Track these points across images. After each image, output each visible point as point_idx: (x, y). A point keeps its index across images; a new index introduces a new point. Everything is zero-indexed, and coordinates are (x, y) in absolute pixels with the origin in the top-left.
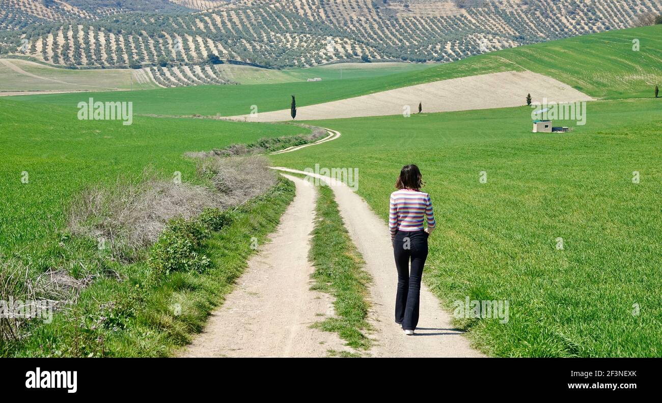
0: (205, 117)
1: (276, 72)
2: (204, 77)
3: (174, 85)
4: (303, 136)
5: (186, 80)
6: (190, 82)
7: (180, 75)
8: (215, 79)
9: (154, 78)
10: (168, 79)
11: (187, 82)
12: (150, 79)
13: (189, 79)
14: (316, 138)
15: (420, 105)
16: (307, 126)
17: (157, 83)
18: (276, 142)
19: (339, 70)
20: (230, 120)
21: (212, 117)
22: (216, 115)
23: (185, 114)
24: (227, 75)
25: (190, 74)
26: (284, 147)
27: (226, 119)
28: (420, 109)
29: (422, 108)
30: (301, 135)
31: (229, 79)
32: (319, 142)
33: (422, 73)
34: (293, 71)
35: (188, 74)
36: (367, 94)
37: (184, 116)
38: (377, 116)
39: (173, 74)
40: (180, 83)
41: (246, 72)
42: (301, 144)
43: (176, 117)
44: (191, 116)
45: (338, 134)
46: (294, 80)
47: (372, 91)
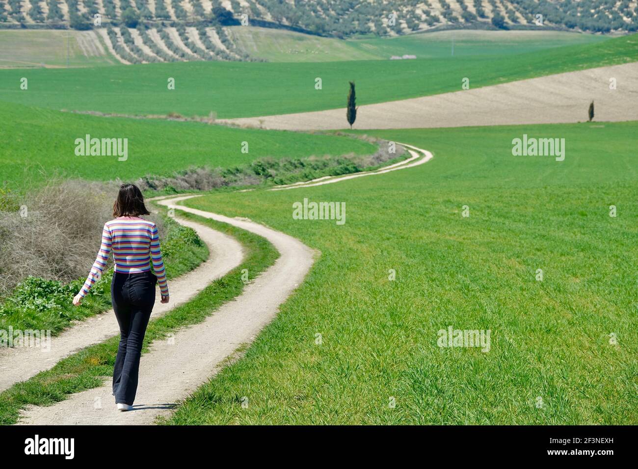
0: (189, 119)
1: (336, 42)
2: (203, 47)
3: (147, 60)
4: (355, 158)
5: (170, 53)
6: (177, 57)
7: (162, 44)
8: (223, 52)
9: (114, 48)
10: (138, 51)
11: (172, 56)
12: (106, 49)
13: (176, 50)
14: (380, 161)
15: (592, 107)
16: (372, 139)
17: (118, 57)
18: (296, 167)
19: (450, 42)
20: (233, 124)
21: (201, 120)
22: (208, 116)
23: (153, 113)
24: (246, 46)
25: (178, 41)
26: (306, 177)
27: (226, 123)
28: (592, 114)
29: (595, 113)
30: (350, 155)
31: (248, 53)
32: (384, 170)
33: (598, 47)
34: (366, 43)
35: (175, 43)
36: (492, 84)
37: (150, 116)
38: (509, 126)
39: (147, 41)
40: (159, 58)
41: (281, 41)
42: (346, 171)
43: (138, 118)
44: (163, 116)
45: (429, 155)
46: (366, 57)
47: (502, 79)
